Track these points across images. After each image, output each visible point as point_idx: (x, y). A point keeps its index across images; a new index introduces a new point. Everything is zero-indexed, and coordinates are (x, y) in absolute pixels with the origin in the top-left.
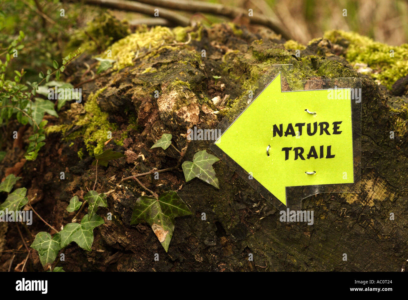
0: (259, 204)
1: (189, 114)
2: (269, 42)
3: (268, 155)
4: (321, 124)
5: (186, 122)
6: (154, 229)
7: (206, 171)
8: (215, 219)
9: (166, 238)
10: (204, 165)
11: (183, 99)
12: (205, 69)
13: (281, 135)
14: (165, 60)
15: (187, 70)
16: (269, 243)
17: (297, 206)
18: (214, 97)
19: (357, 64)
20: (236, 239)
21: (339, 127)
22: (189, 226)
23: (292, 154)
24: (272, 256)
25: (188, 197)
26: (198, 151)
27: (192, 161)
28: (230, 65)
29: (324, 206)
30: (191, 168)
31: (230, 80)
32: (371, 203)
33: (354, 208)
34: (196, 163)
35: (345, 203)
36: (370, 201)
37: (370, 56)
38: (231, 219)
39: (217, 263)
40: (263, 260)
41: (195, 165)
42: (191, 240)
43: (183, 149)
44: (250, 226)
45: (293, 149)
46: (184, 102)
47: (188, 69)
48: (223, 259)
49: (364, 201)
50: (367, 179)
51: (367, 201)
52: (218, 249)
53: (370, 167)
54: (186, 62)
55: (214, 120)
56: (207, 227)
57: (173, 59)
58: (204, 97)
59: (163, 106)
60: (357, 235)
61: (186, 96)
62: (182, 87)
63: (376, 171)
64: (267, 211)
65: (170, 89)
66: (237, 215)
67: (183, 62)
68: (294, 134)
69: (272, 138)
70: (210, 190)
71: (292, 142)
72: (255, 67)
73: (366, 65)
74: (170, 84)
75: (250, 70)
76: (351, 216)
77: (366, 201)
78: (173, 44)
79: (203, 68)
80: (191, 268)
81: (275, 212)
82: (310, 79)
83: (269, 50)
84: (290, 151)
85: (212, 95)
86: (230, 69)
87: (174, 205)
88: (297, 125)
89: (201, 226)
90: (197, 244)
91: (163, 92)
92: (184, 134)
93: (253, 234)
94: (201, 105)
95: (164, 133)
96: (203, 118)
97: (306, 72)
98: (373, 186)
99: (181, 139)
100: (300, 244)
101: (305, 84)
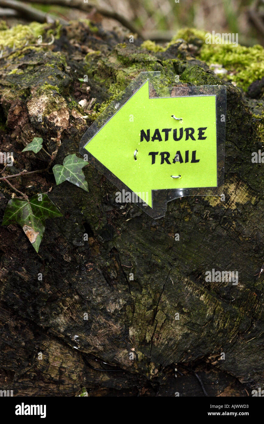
0: (126, 206)
1: (59, 119)
2: (133, 46)
3: (136, 159)
4: (187, 130)
5: (57, 126)
6: (25, 230)
7: (75, 174)
8: (83, 220)
9: (36, 239)
10: (73, 168)
11: (53, 104)
12: (70, 72)
13: (148, 140)
14: (31, 61)
15: (55, 74)
16: (135, 244)
17: (162, 208)
18: (80, 100)
19: (212, 65)
20: (104, 240)
21: (204, 133)
22: (59, 227)
23: (158, 158)
24: (138, 256)
25: (57, 199)
26: (68, 155)
27: (62, 165)
28: (94, 67)
29: (188, 208)
30: (62, 172)
31: (94, 83)
32: (233, 206)
33: (217, 211)
34: (66, 166)
35: (209, 206)
36: (233, 204)
37: (224, 56)
38: (98, 221)
39: (84, 263)
40: (129, 260)
41: (65, 168)
42: (60, 240)
43: (53, 153)
44: (116, 227)
45: (159, 154)
46: (55, 107)
47: (56, 72)
48: (91, 259)
49: (226, 204)
50: (230, 183)
51: (230, 204)
52: (86, 249)
53: (233, 172)
54: (53, 64)
55: (84, 125)
56: (75, 228)
57: (39, 62)
58: (72, 100)
59: (33, 110)
60: (219, 237)
61: (56, 101)
62: (51, 92)
63: (238, 175)
64: (133, 213)
65: (40, 93)
66: (104, 216)
67: (50, 65)
68: (160, 140)
69: (140, 143)
70: (79, 192)
71: (159, 146)
72: (121, 71)
73: (221, 66)
74: (40, 88)
75: (116, 74)
76: (213, 218)
77: (228, 204)
78: (37, 45)
79: (69, 71)
80: (59, 268)
81: (141, 214)
82: (176, 86)
83: (134, 54)
84: (156, 156)
85: (78, 97)
86: (95, 71)
87: (44, 207)
88: (163, 130)
89: (70, 227)
90: (66, 244)
91: (33, 96)
92: (54, 137)
93: (120, 235)
94: (71, 109)
95: (35, 136)
96: (73, 122)
97: (172, 78)
98: (236, 189)
99: (52, 143)
100: (164, 245)
101: (172, 91)
